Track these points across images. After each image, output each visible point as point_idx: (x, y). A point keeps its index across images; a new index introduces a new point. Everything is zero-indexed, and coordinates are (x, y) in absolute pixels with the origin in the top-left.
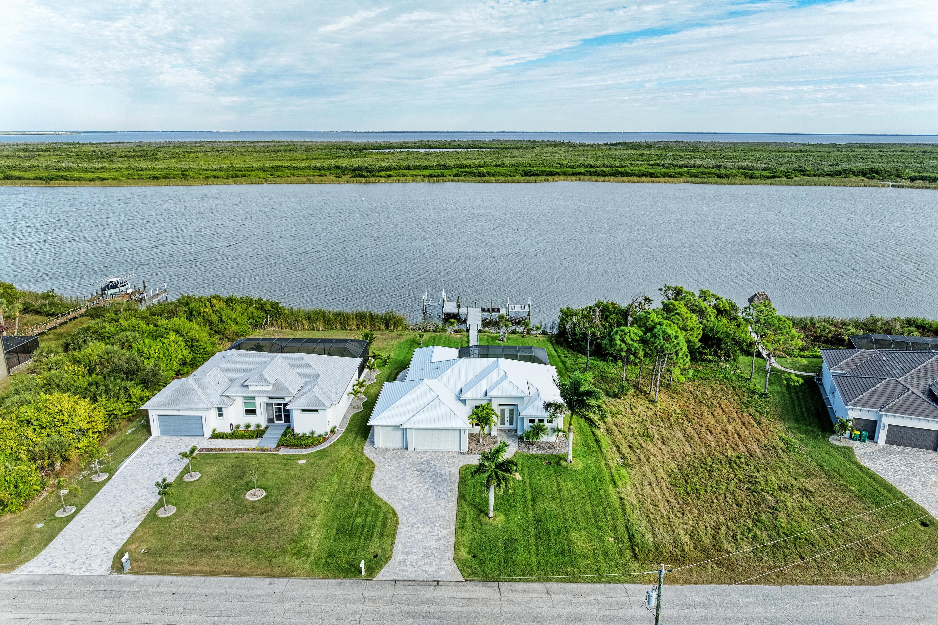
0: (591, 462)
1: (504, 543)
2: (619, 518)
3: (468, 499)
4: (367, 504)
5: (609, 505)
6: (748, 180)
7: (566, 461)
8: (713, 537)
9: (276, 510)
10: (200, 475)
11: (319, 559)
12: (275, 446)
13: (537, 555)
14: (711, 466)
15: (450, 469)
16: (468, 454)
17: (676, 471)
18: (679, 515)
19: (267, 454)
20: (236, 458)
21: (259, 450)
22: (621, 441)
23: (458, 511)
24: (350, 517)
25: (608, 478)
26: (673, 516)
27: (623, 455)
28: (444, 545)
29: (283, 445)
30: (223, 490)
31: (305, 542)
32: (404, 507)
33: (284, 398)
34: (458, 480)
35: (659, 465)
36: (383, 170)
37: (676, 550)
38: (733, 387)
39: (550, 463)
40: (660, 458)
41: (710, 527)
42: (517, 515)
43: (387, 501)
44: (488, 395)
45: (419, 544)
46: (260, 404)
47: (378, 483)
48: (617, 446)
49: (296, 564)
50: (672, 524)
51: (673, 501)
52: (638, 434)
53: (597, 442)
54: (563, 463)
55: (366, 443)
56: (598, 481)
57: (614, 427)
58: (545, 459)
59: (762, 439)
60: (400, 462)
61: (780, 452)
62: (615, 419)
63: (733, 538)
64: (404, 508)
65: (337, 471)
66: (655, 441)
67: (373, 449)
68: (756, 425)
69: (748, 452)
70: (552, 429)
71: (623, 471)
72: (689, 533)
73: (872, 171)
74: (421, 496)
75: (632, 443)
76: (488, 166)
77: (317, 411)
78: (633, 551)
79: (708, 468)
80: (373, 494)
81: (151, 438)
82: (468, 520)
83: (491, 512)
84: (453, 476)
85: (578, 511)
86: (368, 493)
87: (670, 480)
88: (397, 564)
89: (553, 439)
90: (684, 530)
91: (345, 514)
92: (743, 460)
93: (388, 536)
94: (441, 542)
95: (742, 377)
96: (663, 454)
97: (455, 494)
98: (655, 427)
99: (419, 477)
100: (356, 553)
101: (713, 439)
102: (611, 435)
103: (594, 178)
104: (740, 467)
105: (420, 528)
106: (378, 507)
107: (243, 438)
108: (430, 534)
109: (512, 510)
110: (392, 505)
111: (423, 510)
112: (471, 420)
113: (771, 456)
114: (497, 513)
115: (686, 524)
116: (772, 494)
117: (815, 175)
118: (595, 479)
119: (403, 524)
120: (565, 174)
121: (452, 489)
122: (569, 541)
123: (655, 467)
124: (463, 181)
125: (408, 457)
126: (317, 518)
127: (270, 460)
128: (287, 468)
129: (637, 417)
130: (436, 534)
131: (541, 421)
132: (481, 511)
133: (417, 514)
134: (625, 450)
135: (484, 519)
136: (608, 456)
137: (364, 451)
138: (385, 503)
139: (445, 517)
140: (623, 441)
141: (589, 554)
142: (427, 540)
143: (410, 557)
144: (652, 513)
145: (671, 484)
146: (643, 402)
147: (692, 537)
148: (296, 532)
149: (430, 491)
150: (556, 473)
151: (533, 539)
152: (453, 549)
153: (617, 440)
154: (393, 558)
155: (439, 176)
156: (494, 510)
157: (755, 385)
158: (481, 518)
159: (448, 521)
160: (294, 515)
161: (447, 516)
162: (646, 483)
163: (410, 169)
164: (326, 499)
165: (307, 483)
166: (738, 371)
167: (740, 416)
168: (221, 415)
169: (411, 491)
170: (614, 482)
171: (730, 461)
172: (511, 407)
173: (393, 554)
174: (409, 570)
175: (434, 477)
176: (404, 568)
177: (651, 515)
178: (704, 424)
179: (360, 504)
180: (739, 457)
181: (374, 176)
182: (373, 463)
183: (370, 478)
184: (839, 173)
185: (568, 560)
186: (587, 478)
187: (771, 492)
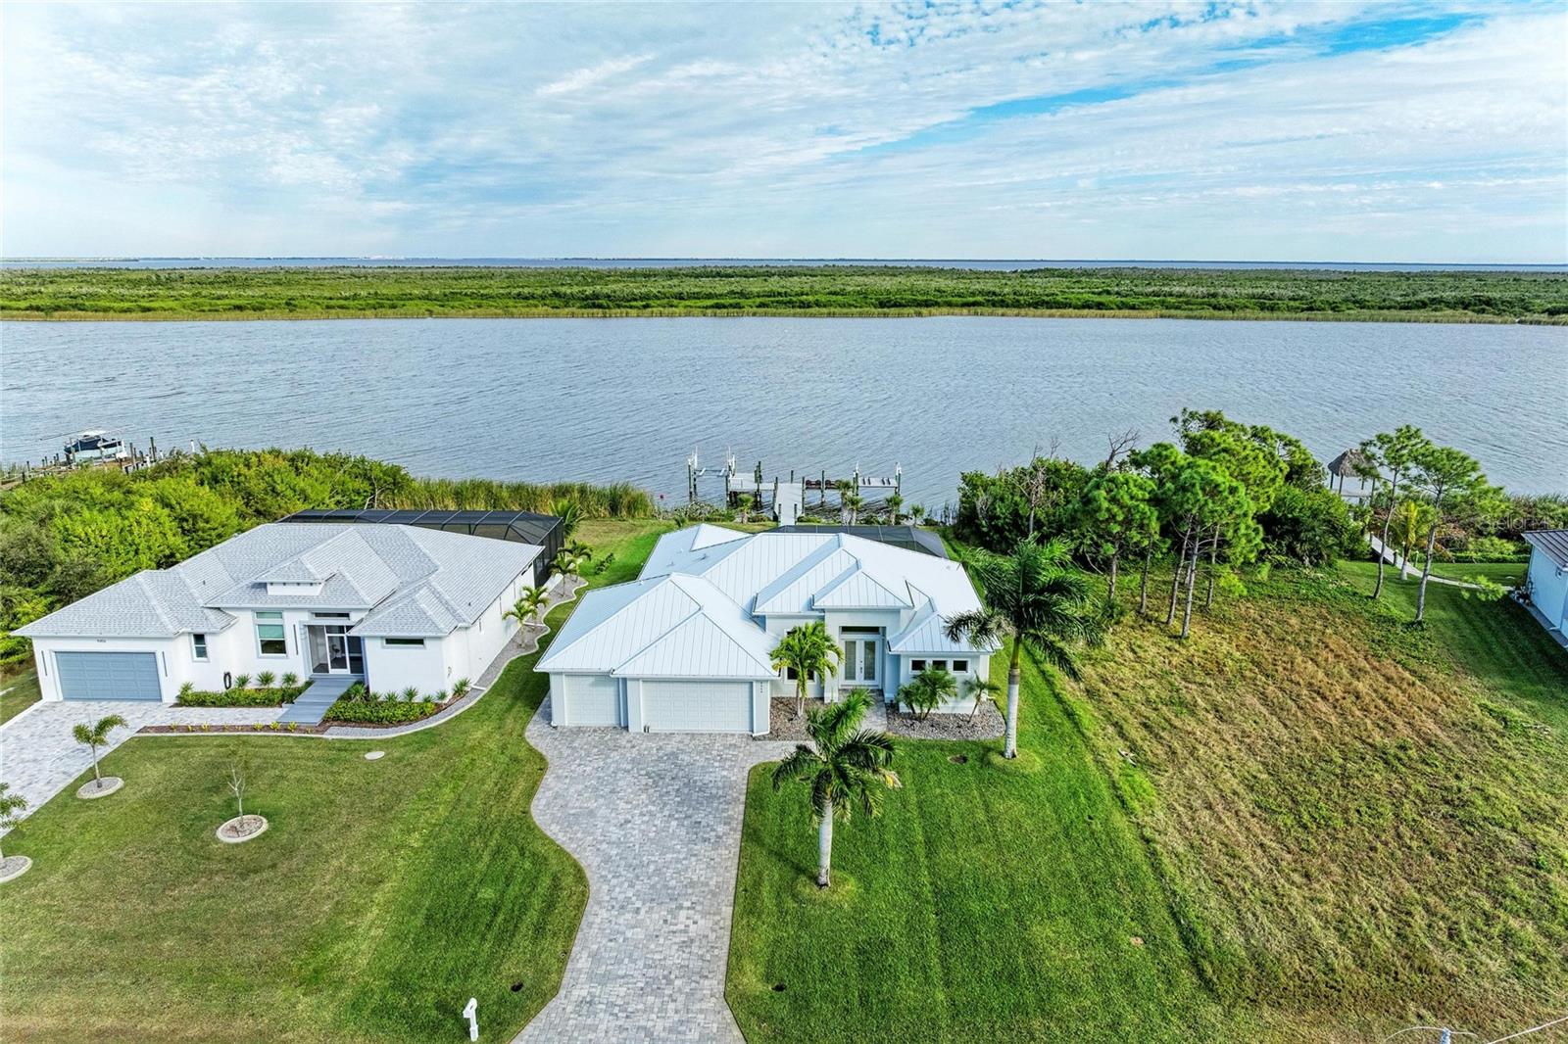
0: (1061, 756)
1: (860, 951)
2: (1149, 887)
3: (767, 840)
4: (515, 853)
5: (1118, 856)
6: (1267, 314)
7: (1002, 754)
8: (1398, 935)
9: (283, 868)
10: (120, 783)
11: (365, 992)
12: (318, 720)
13: (947, 984)
14: (1343, 767)
15: (725, 773)
16: (770, 739)
17: (1265, 776)
18: (1296, 877)
19: (295, 738)
20: (221, 746)
21: (278, 731)
22: (1123, 714)
23: (741, 868)
24: (466, 885)
25: (1106, 794)
26: (1282, 881)
27: (1133, 742)
28: (701, 958)
29: (336, 719)
30: (166, 817)
31: (338, 947)
32: (607, 859)
33: (347, 615)
34: (743, 798)
35: (1221, 764)
36: (636, 300)
37: (1311, 968)
38: (1342, 612)
39: (965, 760)
40: (1220, 750)
41: (1385, 910)
42: (890, 881)
43: (565, 847)
44: (818, 604)
45: (636, 955)
46: (293, 627)
47: (548, 805)
48: (1116, 724)
49: (300, 1007)
50: (1286, 900)
51: (1274, 845)
52: (1158, 700)
53: (1070, 715)
54: (997, 759)
55: (535, 717)
56: (1082, 799)
57: (1102, 686)
58: (951, 751)
59: (1442, 710)
60: (608, 757)
61: (1494, 736)
62: (1100, 670)
63: (1451, 937)
64: (606, 862)
65: (455, 776)
66: (1201, 714)
67: (547, 730)
68: (1418, 683)
69: (1419, 736)
70: (966, 683)
71: (1139, 777)
72: (1334, 923)
73: (1480, 300)
74: (652, 835)
75: (1148, 718)
76: (816, 293)
77: (420, 641)
78: (1201, 973)
79: (1338, 771)
80: (531, 828)
81: (37, 705)
82: (766, 892)
83: (824, 871)
84: (731, 788)
85: (1044, 871)
86: (522, 827)
87: (1252, 796)
88: (570, 1009)
89: (967, 706)
90: (1318, 915)
91: (453, 879)
92: (1413, 753)
93: (555, 934)
94: (695, 950)
95: (1355, 594)
96: (1224, 740)
97: (735, 830)
98: (1194, 687)
99: (651, 791)
100: (466, 978)
101: (1332, 710)
102: (1099, 701)
103: (1000, 311)
104: (1410, 768)
105: (642, 912)
106: (539, 861)
107: (249, 705)
108: (666, 928)
109: (878, 868)
110: (576, 856)
111: (652, 867)
112: (777, 661)
113: (1475, 745)
114: (839, 874)
115: (1320, 901)
116: (1514, 830)
117: (1380, 308)
118: (1075, 794)
119: (599, 903)
120: (949, 304)
121: (729, 817)
122: (1029, 948)
123: (1212, 767)
124: (774, 315)
125: (629, 745)
126: (382, 885)
127: (299, 751)
128: (335, 769)
129: (1149, 667)
130: (682, 927)
131: (939, 665)
132: (799, 870)
133: (637, 877)
134: (1136, 733)
135: (808, 891)
136: (1100, 743)
137: (527, 734)
138: (560, 851)
139: (707, 884)
140: (1127, 713)
141: (1086, 981)
142: (658, 945)
143: (607, 990)
144: (1229, 875)
145: (1259, 807)
146: (1156, 638)
147: (1343, 936)
148: (321, 921)
149: (674, 823)
150: (981, 781)
151: (933, 941)
152: (723, 968)
153: (1113, 712)
154: (562, 992)
155: (731, 306)
156: (832, 866)
157: (1388, 609)
158: (799, 888)
159: (714, 894)
160: (324, 882)
161: (712, 883)
162: (1197, 804)
163: (682, 298)
164: (415, 840)
165: (376, 804)
166: (1343, 583)
167: (1376, 664)
168: (202, 653)
169: (627, 821)
170: (1123, 802)
171: (1382, 755)
172: (870, 637)
173: (564, 982)
174: (603, 1027)
175: (686, 791)
176: (589, 1021)
177: (1226, 880)
178: (1301, 682)
179: (498, 852)
180: (1403, 748)
181: (619, 306)
182: (542, 759)
183: (530, 794)
184: (1423, 305)
185: (1030, 996)
186: (1056, 792)
187: (1509, 825)
